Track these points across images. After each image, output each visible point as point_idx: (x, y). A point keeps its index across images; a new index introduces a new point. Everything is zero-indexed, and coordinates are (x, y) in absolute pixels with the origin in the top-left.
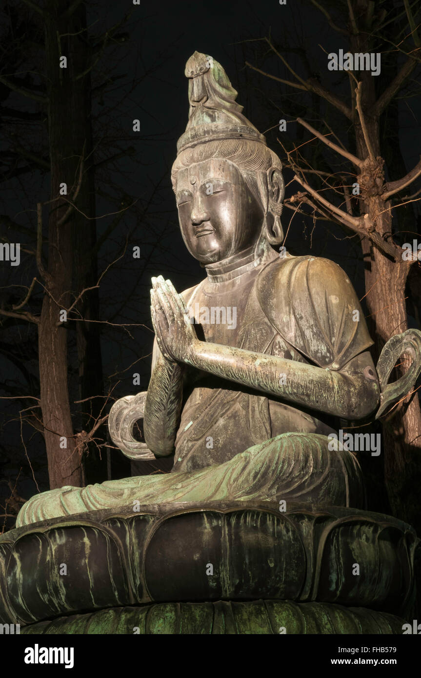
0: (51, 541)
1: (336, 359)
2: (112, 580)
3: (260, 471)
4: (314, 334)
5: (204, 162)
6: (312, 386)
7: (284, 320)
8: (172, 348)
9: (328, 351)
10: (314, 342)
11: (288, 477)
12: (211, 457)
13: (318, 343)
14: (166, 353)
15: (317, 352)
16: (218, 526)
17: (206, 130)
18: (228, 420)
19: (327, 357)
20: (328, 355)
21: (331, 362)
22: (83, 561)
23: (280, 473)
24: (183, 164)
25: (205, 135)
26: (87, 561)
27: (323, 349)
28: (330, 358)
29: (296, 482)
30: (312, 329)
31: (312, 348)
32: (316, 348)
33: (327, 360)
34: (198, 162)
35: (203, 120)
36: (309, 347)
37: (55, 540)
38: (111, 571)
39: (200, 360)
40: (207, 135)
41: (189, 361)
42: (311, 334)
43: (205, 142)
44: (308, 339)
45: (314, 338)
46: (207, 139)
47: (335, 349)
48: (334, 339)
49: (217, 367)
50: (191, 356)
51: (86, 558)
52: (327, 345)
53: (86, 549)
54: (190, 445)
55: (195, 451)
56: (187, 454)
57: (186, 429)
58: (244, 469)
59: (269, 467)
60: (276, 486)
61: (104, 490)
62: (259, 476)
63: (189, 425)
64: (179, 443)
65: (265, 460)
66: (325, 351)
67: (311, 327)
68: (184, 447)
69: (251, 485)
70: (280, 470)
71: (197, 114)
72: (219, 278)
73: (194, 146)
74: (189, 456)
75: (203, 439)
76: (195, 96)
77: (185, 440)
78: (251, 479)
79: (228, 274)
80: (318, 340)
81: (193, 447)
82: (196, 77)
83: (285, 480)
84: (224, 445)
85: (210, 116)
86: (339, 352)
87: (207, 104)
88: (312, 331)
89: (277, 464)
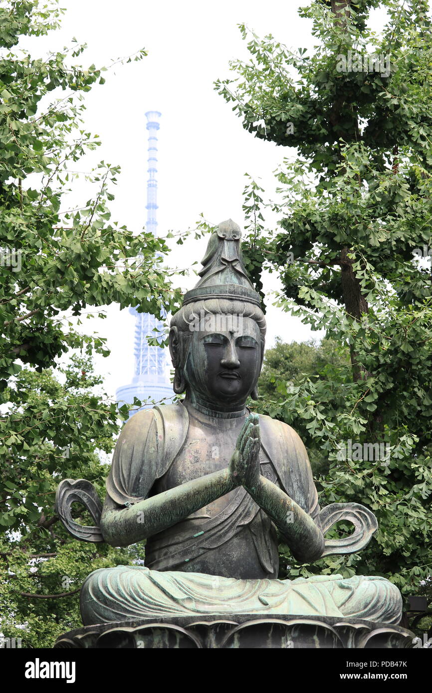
0: (288, 633)
1: (309, 512)
3: (370, 603)
4: (299, 487)
7: (283, 470)
8: (253, 476)
9: (306, 503)
10: (298, 493)
12: (225, 567)
13: (300, 495)
14: (245, 479)
17: (243, 291)
18: (241, 540)
20: (305, 507)
24: (222, 312)
27: (303, 501)
30: (298, 483)
32: (298, 499)
35: (231, 279)
36: (294, 497)
39: (264, 491)
41: (255, 490)
42: (297, 487)
43: (242, 301)
44: (295, 490)
45: (298, 490)
47: (310, 504)
49: (271, 500)
50: (259, 486)
54: (201, 551)
55: (206, 558)
56: (196, 558)
57: (196, 535)
58: (350, 597)
59: (378, 601)
60: (383, 617)
61: (191, 581)
62: (370, 606)
63: (200, 533)
64: (181, 545)
65: (374, 595)
66: (303, 503)
67: (297, 481)
68: (192, 551)
69: (363, 612)
70: (387, 605)
71: (225, 272)
72: (219, 414)
73: (231, 300)
74: (198, 560)
75: (217, 550)
76: (227, 255)
77: (194, 545)
78: (362, 607)
79: (228, 413)
80: (300, 493)
81: (204, 553)
82: (228, 240)
83: (389, 614)
84: (239, 560)
85: (237, 278)
86: (311, 507)
87: (237, 268)
88: (297, 485)
89: (385, 601)
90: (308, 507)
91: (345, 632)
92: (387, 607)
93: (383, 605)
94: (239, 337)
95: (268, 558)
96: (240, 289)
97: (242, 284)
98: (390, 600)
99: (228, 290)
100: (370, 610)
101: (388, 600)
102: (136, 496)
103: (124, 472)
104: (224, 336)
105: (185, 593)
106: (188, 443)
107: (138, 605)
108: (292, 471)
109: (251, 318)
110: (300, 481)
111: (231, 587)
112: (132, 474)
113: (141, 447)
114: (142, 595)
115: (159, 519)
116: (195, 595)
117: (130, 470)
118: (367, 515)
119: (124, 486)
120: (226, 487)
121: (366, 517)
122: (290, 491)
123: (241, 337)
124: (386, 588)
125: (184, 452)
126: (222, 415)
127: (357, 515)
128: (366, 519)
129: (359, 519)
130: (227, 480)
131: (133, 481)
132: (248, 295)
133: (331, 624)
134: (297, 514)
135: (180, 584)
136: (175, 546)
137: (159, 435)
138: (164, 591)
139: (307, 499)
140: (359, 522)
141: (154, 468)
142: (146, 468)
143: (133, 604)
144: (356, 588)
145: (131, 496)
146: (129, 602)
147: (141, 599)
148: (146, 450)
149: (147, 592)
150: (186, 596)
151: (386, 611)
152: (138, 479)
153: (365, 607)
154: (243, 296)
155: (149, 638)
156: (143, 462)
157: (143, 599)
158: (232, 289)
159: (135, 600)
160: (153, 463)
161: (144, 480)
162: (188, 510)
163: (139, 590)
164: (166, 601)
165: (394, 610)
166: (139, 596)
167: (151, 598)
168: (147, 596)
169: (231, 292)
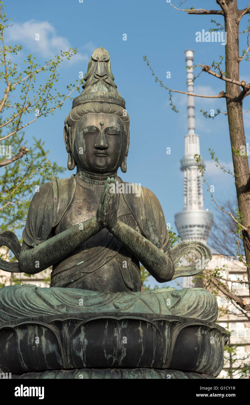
0: (119, 325)
1: (162, 247)
2: (154, 353)
3: (192, 306)
4: (154, 230)
5: (110, 114)
7: (141, 218)
8: (112, 221)
9: (159, 241)
10: (153, 235)
11: (208, 312)
12: (98, 285)
13: (155, 236)
14: (106, 222)
15: (154, 240)
16: (204, 334)
17: (110, 96)
18: (110, 266)
19: (158, 245)
20: (159, 243)
21: (160, 248)
22: (140, 340)
23: (205, 309)
24: (95, 111)
25: (109, 99)
26: (142, 341)
27: (157, 240)
28: (160, 246)
29: (210, 315)
30: (153, 227)
31: (152, 238)
32: (154, 238)
34: (105, 113)
35: (103, 88)
36: (150, 237)
37: (121, 325)
38: (155, 348)
39: (121, 231)
40: (110, 99)
41: (114, 230)
43: (109, 103)
44: (151, 232)
45: (153, 233)
46: (110, 101)
47: (162, 241)
48: (162, 236)
49: (127, 238)
50: (117, 227)
51: (141, 339)
53: (140, 334)
54: (82, 275)
55: (85, 279)
56: (78, 279)
57: (79, 264)
58: (178, 302)
59: (198, 305)
60: (202, 316)
61: (66, 293)
62: (192, 308)
63: (81, 263)
64: (68, 271)
65: (195, 300)
66: (157, 241)
67: (152, 226)
68: (76, 275)
69: (187, 312)
71: (98, 83)
72: (96, 182)
73: (101, 102)
74: (79, 281)
75: (93, 273)
76: (99, 72)
77: (77, 271)
78: (186, 309)
79: (103, 181)
80: (155, 234)
81: (84, 276)
82: (100, 61)
84: (108, 280)
85: (107, 87)
86: (164, 243)
87: (106, 80)
88: (153, 229)
89: (203, 304)
90: (161, 243)
91: (162, 324)
92: (204, 308)
93: (201, 307)
94: (107, 128)
95: (130, 279)
96: (107, 95)
97: (111, 92)
98: (207, 304)
99: (99, 95)
100: (192, 311)
101: (205, 304)
102: (40, 240)
103: (33, 224)
104: (96, 127)
105: (61, 302)
106: (74, 202)
107: (25, 310)
108: (148, 219)
109: (116, 114)
110: (155, 226)
111: (95, 297)
112: (37, 225)
113: (43, 206)
114: (28, 303)
115: (53, 253)
116: (68, 302)
117: (36, 222)
118: (205, 249)
119: (32, 233)
120: (94, 230)
121: (204, 250)
122: (146, 233)
123: (109, 128)
124: (204, 295)
125: (71, 208)
126: (98, 182)
127: (199, 249)
128: (204, 252)
129: (199, 252)
130: (94, 225)
131: (38, 230)
133: (151, 319)
134: (148, 248)
135: (57, 296)
136: (65, 272)
137: (54, 197)
138: (45, 301)
139: (160, 239)
140: (199, 254)
141: (51, 219)
142: (46, 220)
143: (22, 309)
144: (183, 296)
145: (37, 240)
146: (19, 308)
147: (28, 306)
148: (46, 208)
149: (32, 301)
150: (60, 303)
151: (204, 311)
152: (41, 228)
153: (189, 309)
155: (26, 331)
156: (44, 216)
157: (29, 306)
158: (102, 95)
159: (23, 306)
160: (51, 216)
161: (45, 228)
162: (71, 246)
163: (26, 300)
164: (46, 307)
165: (210, 311)
166: (26, 304)
167: (35, 305)
168: (32, 304)
169: (101, 97)
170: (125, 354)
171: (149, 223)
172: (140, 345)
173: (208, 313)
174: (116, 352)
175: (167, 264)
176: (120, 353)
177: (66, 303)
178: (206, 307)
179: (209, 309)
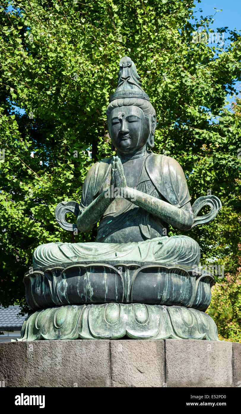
0: (87, 271)
1: (179, 203)
2: (116, 291)
3: (170, 250)
4: (171, 191)
5: (129, 106)
6: (172, 214)
9: (176, 199)
10: (171, 194)
15: (171, 198)
16: (164, 273)
19: (175, 201)
20: (176, 200)
21: (177, 204)
22: (104, 282)
24: (118, 106)
27: (174, 198)
31: (169, 197)
32: (171, 197)
33: (175, 203)
34: (126, 106)
35: (127, 87)
36: (168, 196)
38: (116, 287)
42: (170, 190)
44: (168, 192)
46: (130, 97)
48: (179, 194)
52: (176, 196)
53: (105, 277)
54: (110, 231)
56: (108, 234)
57: (108, 223)
58: (161, 248)
59: (175, 249)
60: (178, 258)
61: (82, 247)
62: (170, 253)
63: (110, 222)
64: (102, 229)
65: (173, 246)
68: (107, 231)
69: (166, 256)
70: (180, 251)
71: (124, 84)
73: (123, 98)
75: (118, 229)
76: (124, 76)
77: (108, 228)
78: (166, 253)
81: (112, 232)
82: (125, 67)
83: (182, 256)
85: (130, 86)
86: (181, 200)
87: (129, 81)
88: (170, 189)
89: (179, 248)
92: (180, 252)
93: (177, 251)
94: (127, 117)
95: (148, 230)
96: (128, 92)
97: (133, 89)
98: (182, 248)
100: (170, 255)
102: (88, 206)
104: (119, 118)
105: (75, 254)
107: (49, 262)
110: (172, 187)
112: (86, 195)
114: (51, 256)
116: (81, 254)
117: (85, 193)
118: (216, 201)
123: (128, 117)
125: (106, 180)
127: (212, 201)
132: (134, 94)
133: (112, 265)
135: (74, 249)
137: (96, 173)
138: (63, 254)
142: (90, 191)
143: (46, 262)
145: (86, 206)
146: (45, 261)
148: (90, 182)
149: (54, 255)
151: (179, 254)
152: (87, 198)
153: (168, 253)
154: (130, 95)
155: (35, 278)
156: (89, 188)
157: (52, 259)
158: (124, 92)
159: (48, 260)
160: (93, 189)
161: (90, 197)
164: (64, 258)
165: (185, 253)
166: (50, 257)
167: (56, 258)
168: (54, 257)
169: (123, 94)
170: (93, 293)
171: (166, 185)
172: (104, 286)
173: (184, 256)
174: (85, 291)
175: (181, 217)
176: (88, 292)
177: (80, 254)
178: (181, 251)
179: (184, 252)
